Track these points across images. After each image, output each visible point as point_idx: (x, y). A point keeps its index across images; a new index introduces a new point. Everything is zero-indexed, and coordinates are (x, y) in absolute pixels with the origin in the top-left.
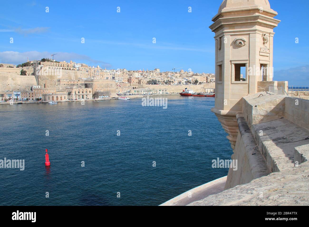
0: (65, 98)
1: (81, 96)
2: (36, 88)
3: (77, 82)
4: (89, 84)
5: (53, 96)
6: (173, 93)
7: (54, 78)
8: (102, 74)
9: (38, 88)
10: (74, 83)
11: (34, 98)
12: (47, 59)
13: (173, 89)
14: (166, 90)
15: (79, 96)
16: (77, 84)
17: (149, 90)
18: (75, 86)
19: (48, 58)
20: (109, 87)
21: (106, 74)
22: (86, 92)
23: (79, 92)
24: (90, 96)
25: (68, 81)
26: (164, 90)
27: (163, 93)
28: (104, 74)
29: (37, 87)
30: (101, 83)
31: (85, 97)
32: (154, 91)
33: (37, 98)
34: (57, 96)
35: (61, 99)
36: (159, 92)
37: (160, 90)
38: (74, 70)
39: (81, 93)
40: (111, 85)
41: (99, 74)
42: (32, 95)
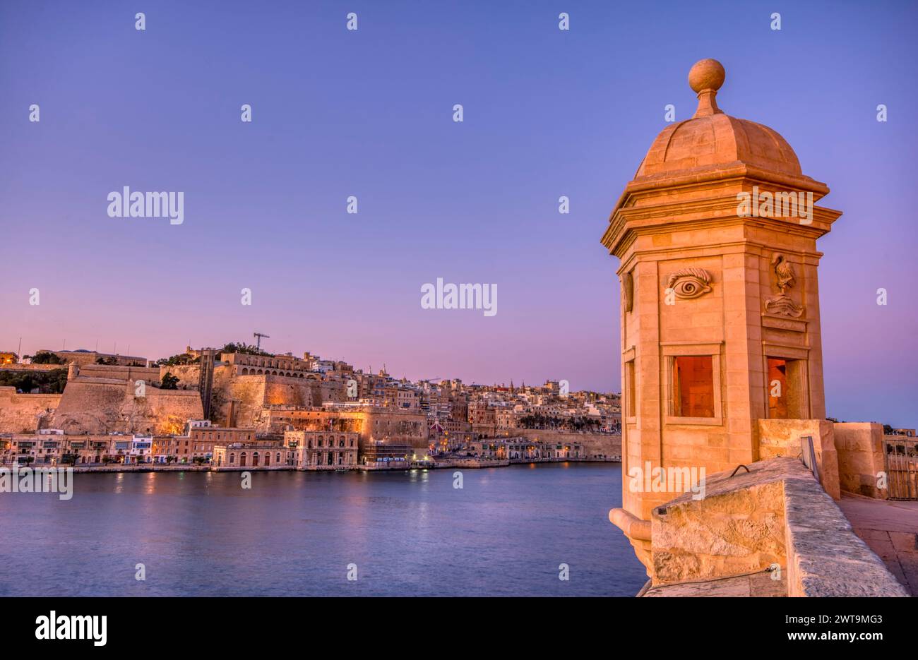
0: (278, 460)
1: (326, 456)
2: (198, 426)
3: (318, 414)
4: (352, 421)
5: (243, 450)
6: (598, 457)
7: (254, 399)
8: (390, 394)
9: (206, 428)
10: (308, 417)
11: (190, 456)
12: (240, 346)
13: (598, 444)
14: (577, 448)
15: (319, 454)
16: (318, 420)
17: (527, 444)
18: (311, 425)
19: (244, 344)
20: (407, 430)
21: (402, 393)
22: (342, 443)
23: (320, 444)
24: (351, 456)
25: (291, 409)
26: (573, 447)
27: (568, 454)
28: (399, 392)
29: (203, 426)
30: (386, 418)
31: (336, 457)
32: (541, 447)
33: (199, 455)
34: (254, 451)
35: (267, 463)
36: (556, 451)
37: (559, 445)
38: (313, 380)
39: (326, 446)
40: (415, 425)
41: (382, 392)
42: (186, 447)
